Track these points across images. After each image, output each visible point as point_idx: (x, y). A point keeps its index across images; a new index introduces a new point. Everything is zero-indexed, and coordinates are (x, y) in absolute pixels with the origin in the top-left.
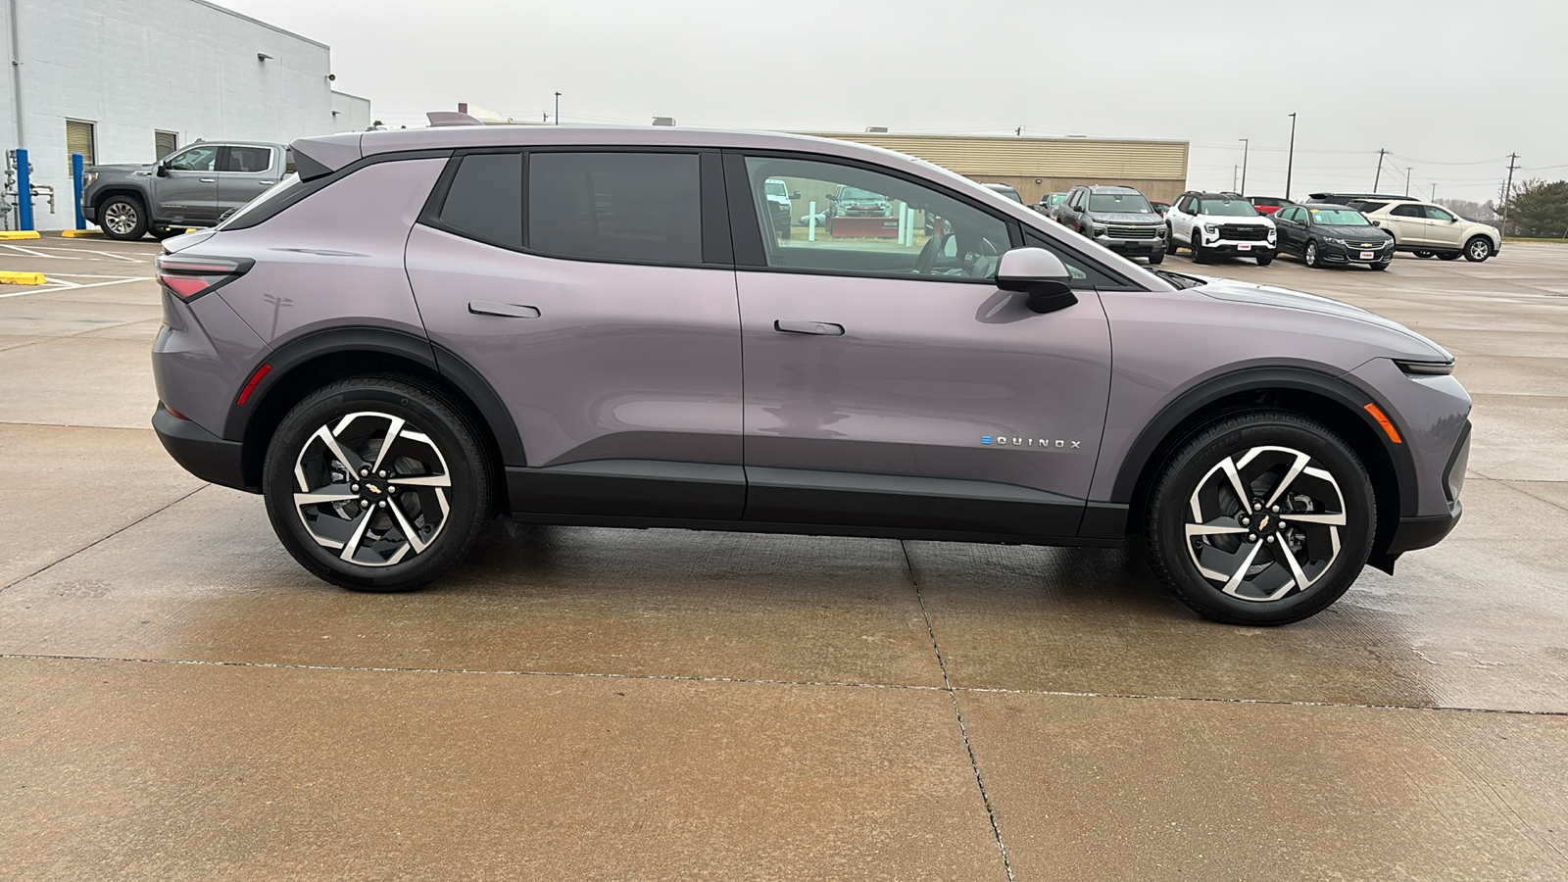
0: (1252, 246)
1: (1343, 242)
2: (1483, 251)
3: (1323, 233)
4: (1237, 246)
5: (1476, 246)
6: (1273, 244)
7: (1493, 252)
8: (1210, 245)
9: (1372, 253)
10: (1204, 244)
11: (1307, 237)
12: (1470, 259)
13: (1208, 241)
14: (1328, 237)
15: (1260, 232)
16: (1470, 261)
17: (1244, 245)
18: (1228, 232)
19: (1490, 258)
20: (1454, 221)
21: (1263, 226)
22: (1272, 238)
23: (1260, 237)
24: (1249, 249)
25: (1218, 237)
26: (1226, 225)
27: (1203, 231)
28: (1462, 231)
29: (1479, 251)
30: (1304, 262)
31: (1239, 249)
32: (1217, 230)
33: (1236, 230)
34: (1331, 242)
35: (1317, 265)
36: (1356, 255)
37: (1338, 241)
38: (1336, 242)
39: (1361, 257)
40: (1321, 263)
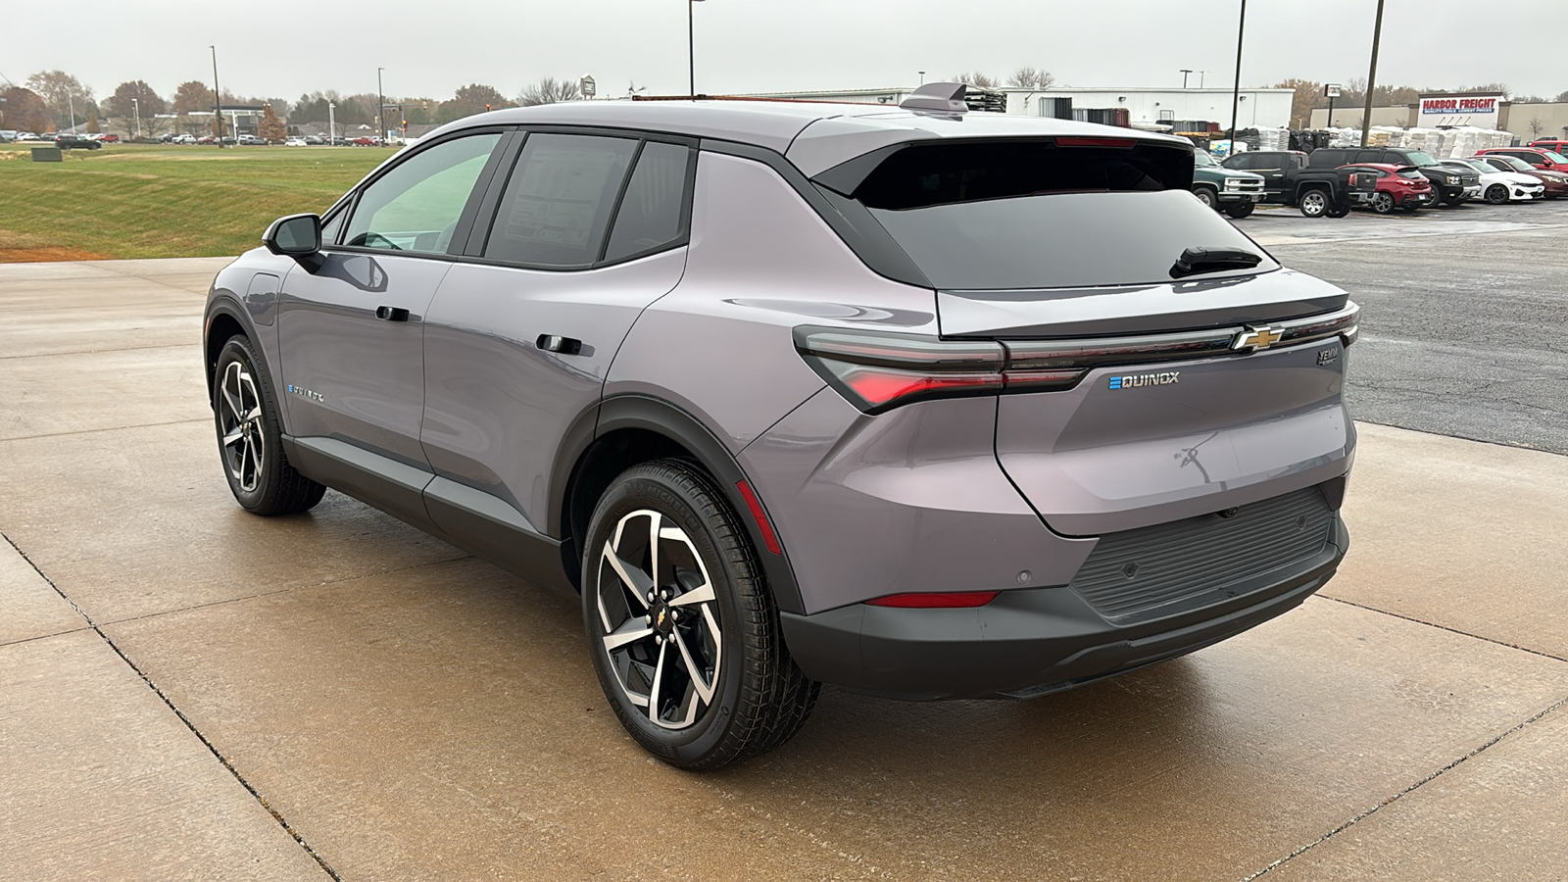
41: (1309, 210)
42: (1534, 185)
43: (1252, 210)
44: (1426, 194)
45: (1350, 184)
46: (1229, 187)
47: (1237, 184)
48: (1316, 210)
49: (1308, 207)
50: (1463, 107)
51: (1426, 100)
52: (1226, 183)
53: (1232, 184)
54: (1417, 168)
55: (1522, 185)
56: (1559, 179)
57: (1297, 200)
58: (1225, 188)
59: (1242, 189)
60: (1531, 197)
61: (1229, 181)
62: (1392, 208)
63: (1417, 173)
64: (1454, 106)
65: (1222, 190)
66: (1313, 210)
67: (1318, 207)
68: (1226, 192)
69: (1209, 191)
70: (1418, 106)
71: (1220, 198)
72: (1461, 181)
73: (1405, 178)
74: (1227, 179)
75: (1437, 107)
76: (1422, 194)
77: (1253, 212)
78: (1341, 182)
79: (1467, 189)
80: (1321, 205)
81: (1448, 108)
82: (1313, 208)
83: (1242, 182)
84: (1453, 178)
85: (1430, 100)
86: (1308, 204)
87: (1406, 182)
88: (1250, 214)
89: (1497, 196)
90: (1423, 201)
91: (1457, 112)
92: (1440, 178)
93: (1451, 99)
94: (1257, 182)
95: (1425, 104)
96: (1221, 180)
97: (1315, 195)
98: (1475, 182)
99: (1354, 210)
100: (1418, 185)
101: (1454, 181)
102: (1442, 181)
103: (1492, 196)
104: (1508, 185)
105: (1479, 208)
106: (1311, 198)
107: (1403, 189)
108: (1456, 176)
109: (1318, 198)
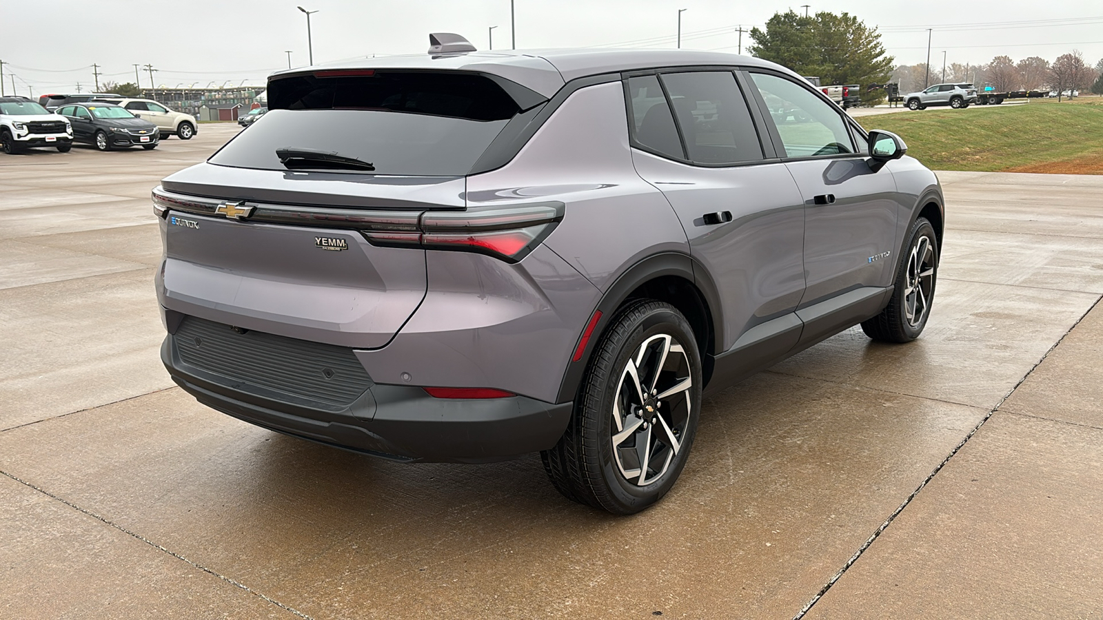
0: (57, 138)
1: (126, 130)
2: (189, 132)
3: (108, 125)
4: (44, 138)
5: (184, 129)
6: (71, 135)
7: (194, 133)
8: (22, 139)
9: (148, 137)
10: (16, 138)
11: (95, 129)
12: (183, 138)
13: (19, 136)
14: (114, 128)
15: (59, 127)
16: (182, 139)
17: (51, 137)
18: (35, 128)
19: (193, 136)
20: (167, 112)
21: (61, 122)
22: (70, 130)
23: (60, 131)
24: (55, 140)
25: (27, 132)
26: (31, 122)
27: (12, 128)
28: (174, 119)
29: (186, 132)
30: (97, 148)
31: (47, 140)
32: (25, 127)
33: (41, 126)
34: (117, 131)
35: (108, 149)
36: (137, 140)
37: (122, 130)
38: (120, 131)
39: (142, 141)
40: (112, 147)
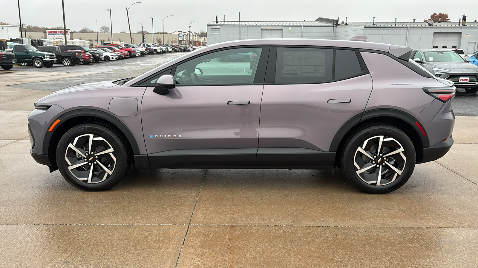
41: (66, 64)
42: (115, 56)
43: (53, 65)
44: (92, 59)
45: (77, 56)
46: (46, 58)
47: (49, 57)
48: (68, 64)
49: (65, 63)
50: (60, 33)
51: (48, 30)
52: (45, 56)
53: (47, 57)
54: (87, 51)
55: (113, 56)
56: (120, 54)
57: (61, 61)
58: (45, 58)
59: (50, 58)
60: (115, 59)
61: (46, 56)
62: (84, 63)
63: (88, 53)
64: (57, 33)
65: (44, 59)
66: (67, 64)
67: (68, 63)
68: (46, 59)
69: (40, 59)
70: (46, 32)
71: (44, 61)
72: (99, 55)
73: (86, 54)
74: (45, 55)
75: (52, 33)
76: (91, 59)
77: (53, 66)
78: (74, 56)
79: (101, 57)
80: (69, 62)
81: (55, 33)
82: (67, 63)
83: (50, 56)
84: (97, 54)
85: (49, 30)
86: (65, 62)
87: (86, 55)
88: (52, 66)
89: (107, 59)
90: (91, 61)
91: (58, 34)
92: (94, 54)
93: (56, 31)
94: (54, 56)
95: (48, 32)
96: (44, 55)
97: (66, 60)
98: (102, 55)
99: (77, 64)
100: (89, 56)
101: (97, 55)
102: (95, 55)
103: (106, 59)
104: (109, 56)
105: (105, 62)
106: (65, 61)
107: (86, 57)
108: (97, 53)
109: (68, 61)
